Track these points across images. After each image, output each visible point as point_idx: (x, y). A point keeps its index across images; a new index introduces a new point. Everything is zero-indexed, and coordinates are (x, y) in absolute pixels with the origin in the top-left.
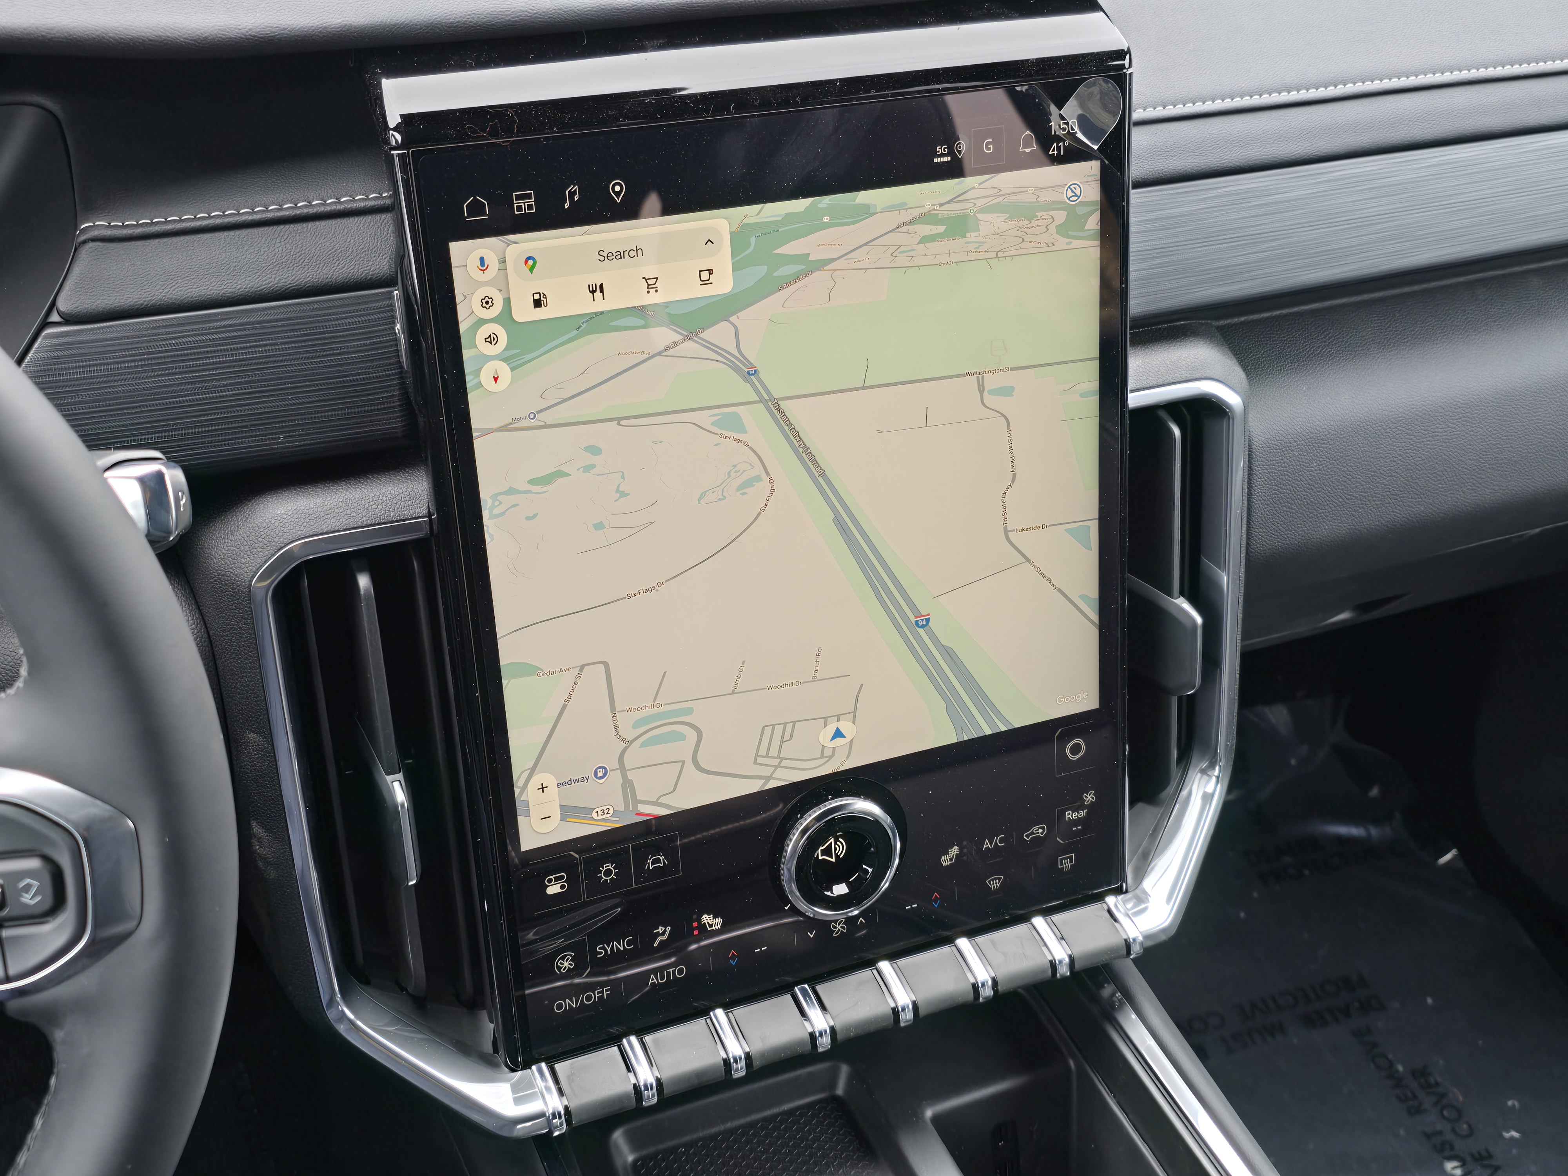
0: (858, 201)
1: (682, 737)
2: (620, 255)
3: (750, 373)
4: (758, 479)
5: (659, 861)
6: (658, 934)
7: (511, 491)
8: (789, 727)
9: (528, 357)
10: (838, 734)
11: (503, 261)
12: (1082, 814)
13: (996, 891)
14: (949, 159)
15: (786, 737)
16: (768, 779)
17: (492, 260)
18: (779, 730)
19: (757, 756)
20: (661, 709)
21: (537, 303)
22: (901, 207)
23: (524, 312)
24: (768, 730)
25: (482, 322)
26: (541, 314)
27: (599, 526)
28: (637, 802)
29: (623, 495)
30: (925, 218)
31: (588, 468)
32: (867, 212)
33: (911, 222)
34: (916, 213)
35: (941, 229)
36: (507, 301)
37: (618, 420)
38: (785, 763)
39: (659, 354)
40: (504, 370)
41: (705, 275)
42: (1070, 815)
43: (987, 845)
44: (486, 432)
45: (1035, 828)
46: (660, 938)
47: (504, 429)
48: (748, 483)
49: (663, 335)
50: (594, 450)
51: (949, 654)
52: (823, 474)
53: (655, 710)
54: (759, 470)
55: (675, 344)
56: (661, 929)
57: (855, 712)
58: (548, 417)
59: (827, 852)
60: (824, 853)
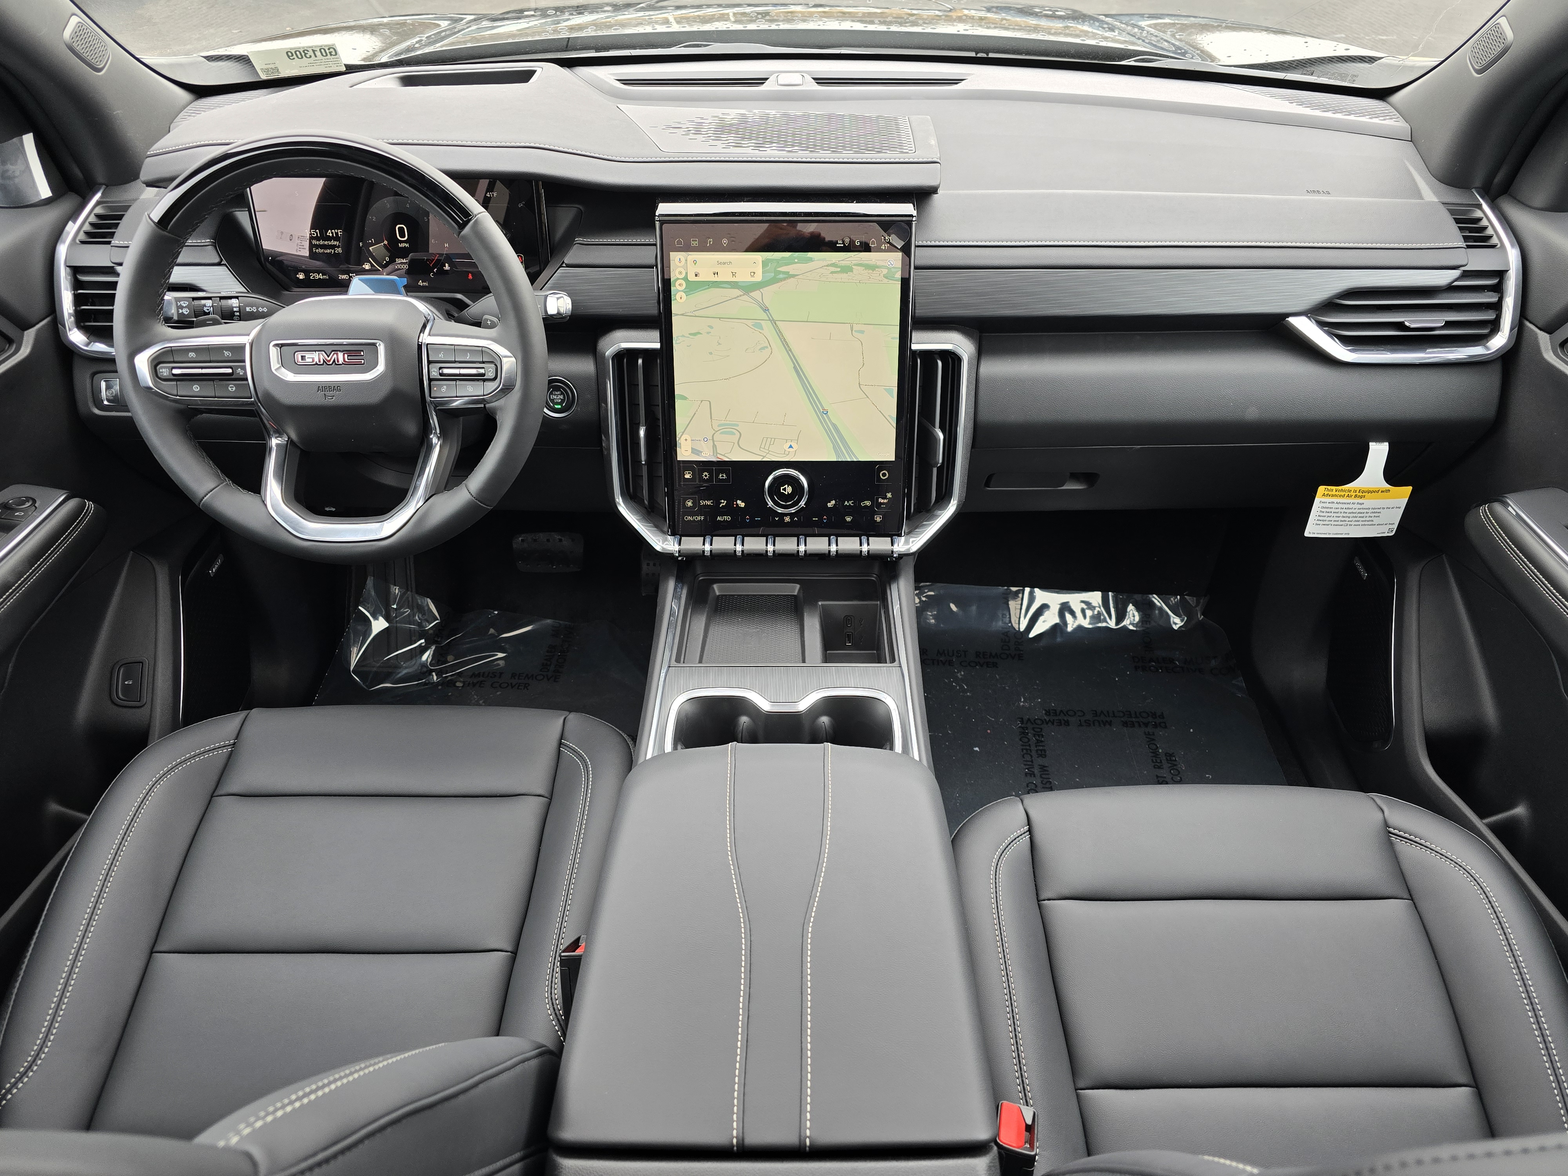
0: (808, 256)
1: (735, 434)
2: (724, 263)
3: (766, 310)
4: (767, 347)
5: (722, 476)
6: (722, 503)
7: (683, 336)
8: (773, 440)
9: (692, 292)
10: (791, 447)
11: (686, 260)
12: (885, 501)
13: (849, 522)
14: (842, 245)
15: (772, 443)
16: (764, 457)
17: (683, 260)
18: (769, 440)
19: (760, 447)
20: (728, 422)
21: (696, 275)
22: (824, 260)
23: (692, 278)
24: (765, 439)
25: (678, 279)
26: (697, 279)
27: (711, 353)
28: (717, 453)
29: (719, 344)
30: (833, 265)
31: (708, 333)
32: (811, 260)
33: (827, 266)
34: (830, 263)
35: (839, 269)
36: (687, 273)
37: (720, 318)
38: (770, 453)
39: (735, 298)
40: (684, 295)
41: (752, 274)
42: (881, 500)
43: (846, 503)
44: (677, 315)
45: (866, 502)
46: (722, 504)
47: (682, 315)
48: (763, 348)
49: (737, 292)
50: (711, 327)
51: (834, 426)
52: (790, 350)
53: (726, 422)
54: (767, 344)
55: (741, 296)
56: (723, 501)
57: (797, 440)
58: (697, 313)
59: (785, 489)
60: (783, 489)
